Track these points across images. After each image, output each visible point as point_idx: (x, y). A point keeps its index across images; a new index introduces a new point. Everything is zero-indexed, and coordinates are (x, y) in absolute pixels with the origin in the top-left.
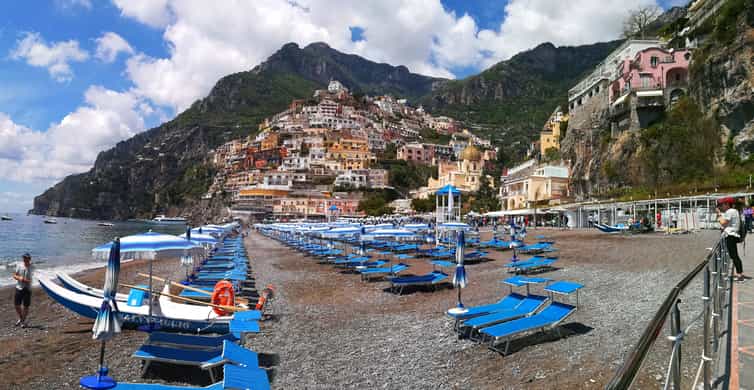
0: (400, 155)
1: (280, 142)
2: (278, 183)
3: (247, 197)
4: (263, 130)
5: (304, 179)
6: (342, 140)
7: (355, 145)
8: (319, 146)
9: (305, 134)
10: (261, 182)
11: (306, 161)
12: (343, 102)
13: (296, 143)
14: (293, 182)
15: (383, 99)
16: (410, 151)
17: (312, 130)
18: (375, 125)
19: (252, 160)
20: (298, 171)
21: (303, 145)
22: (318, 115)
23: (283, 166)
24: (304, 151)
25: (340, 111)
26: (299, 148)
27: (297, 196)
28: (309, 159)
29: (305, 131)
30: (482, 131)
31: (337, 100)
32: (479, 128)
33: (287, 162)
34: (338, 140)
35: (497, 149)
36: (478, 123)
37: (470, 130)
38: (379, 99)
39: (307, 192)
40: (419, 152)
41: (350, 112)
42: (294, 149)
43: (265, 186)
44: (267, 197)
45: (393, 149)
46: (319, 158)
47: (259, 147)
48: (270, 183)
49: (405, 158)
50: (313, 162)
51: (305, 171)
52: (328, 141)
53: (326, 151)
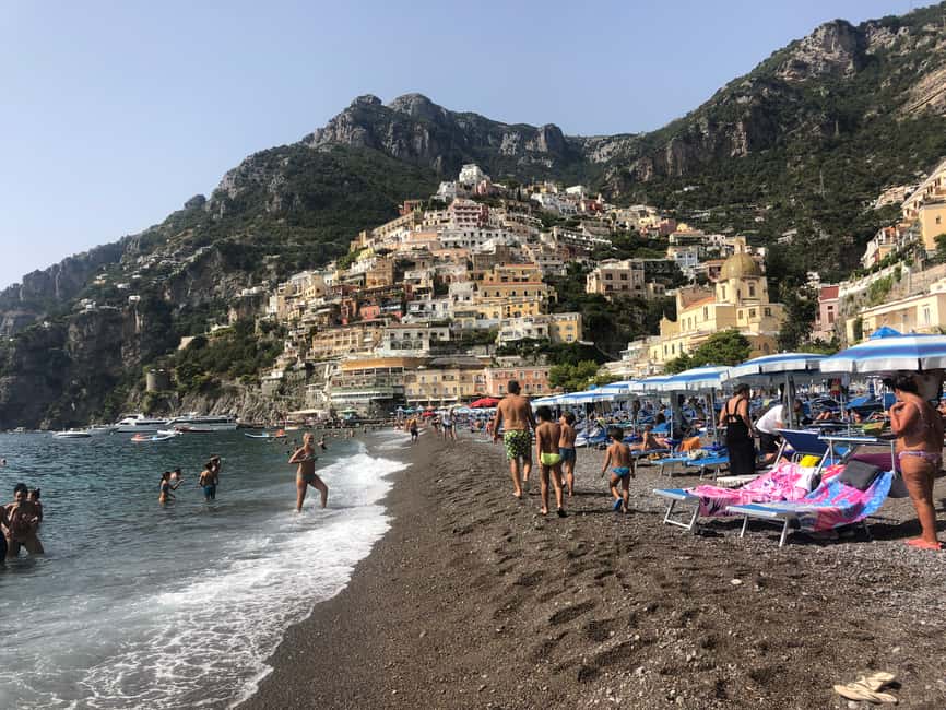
0: (593, 286)
1: (398, 276)
2: (405, 346)
3: (360, 372)
4: (358, 251)
5: (446, 338)
6: (497, 267)
7: (519, 275)
8: (461, 279)
9: (436, 260)
10: (377, 344)
11: (445, 306)
12: (491, 199)
13: (423, 276)
14: (432, 344)
15: (544, 190)
16: (609, 276)
17: (447, 252)
18: (542, 237)
19: (354, 304)
20: (435, 325)
21: (436, 278)
22: (451, 226)
23: (409, 317)
24: (440, 289)
25: (484, 218)
26: (431, 284)
27: (442, 367)
28: (450, 301)
29: (436, 254)
30: (713, 219)
31: (477, 198)
32: (706, 214)
33: (415, 309)
34: (492, 267)
36: (702, 207)
37: (689, 221)
38: (537, 190)
39: (455, 359)
40: (624, 277)
41: (501, 217)
42: (422, 286)
43: (386, 351)
44: (394, 371)
45: (579, 274)
46: (462, 302)
47: (363, 283)
48: (393, 346)
49: (602, 290)
50: (459, 309)
51: (446, 323)
52: (476, 271)
53: (476, 289)
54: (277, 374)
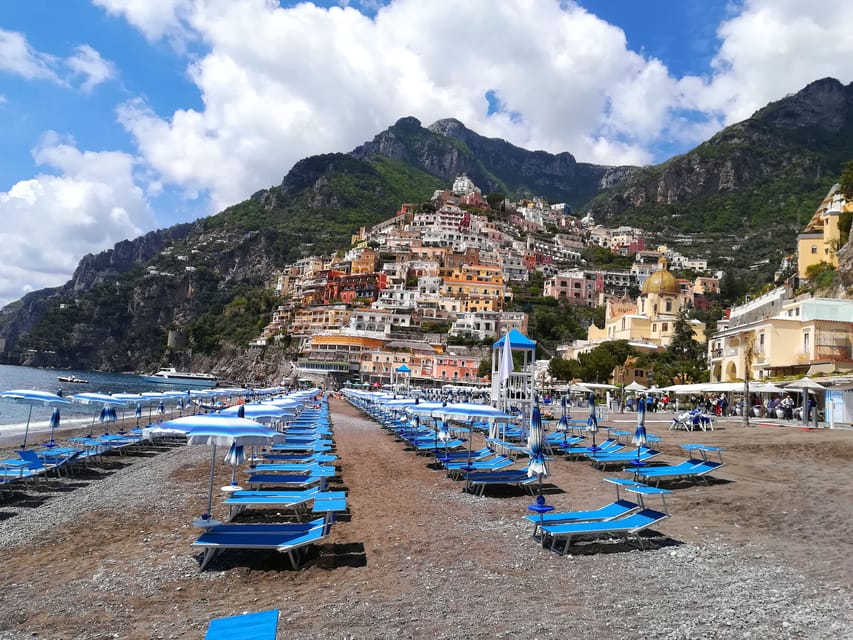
0: (549, 291)
1: (379, 267)
2: (371, 328)
3: (324, 347)
4: (357, 243)
5: (407, 324)
6: (465, 266)
7: (483, 275)
8: (432, 274)
9: (414, 256)
10: (346, 324)
11: (412, 296)
12: (473, 208)
13: (400, 269)
14: (393, 328)
15: (531, 205)
16: (564, 284)
17: (425, 250)
18: (515, 245)
19: (335, 288)
20: (399, 312)
21: (411, 273)
22: (435, 228)
23: (379, 303)
24: (411, 282)
25: (465, 223)
26: (404, 277)
27: (395, 349)
28: (417, 294)
29: (414, 250)
30: (694, 245)
31: (463, 206)
32: (688, 240)
33: (386, 296)
34: (461, 267)
35: (720, 274)
36: (686, 232)
37: (671, 245)
38: (525, 205)
39: (410, 344)
40: (578, 285)
41: (481, 225)
42: (397, 277)
43: (351, 331)
44: (354, 348)
45: (538, 281)
46: (431, 293)
47: (348, 271)
48: (359, 327)
49: (556, 295)
50: (422, 299)
51: (410, 311)
52: (446, 268)
53: (442, 283)
54: (261, 342)
